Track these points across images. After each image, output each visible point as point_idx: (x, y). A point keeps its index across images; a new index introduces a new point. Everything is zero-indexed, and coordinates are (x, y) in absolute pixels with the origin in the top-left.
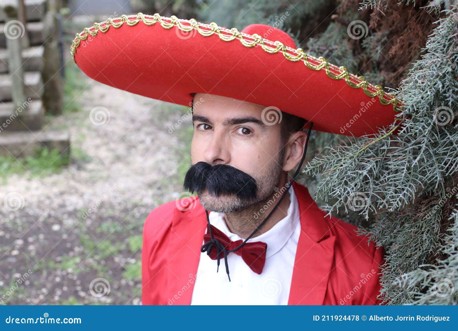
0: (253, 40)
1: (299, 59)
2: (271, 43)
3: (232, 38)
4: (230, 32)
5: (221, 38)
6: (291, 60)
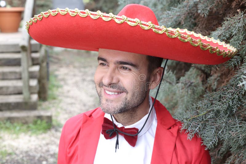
0: (122, 19)
1: (150, 28)
2: (132, 20)
3: (110, 19)
4: (108, 16)
5: (103, 19)
6: (145, 29)
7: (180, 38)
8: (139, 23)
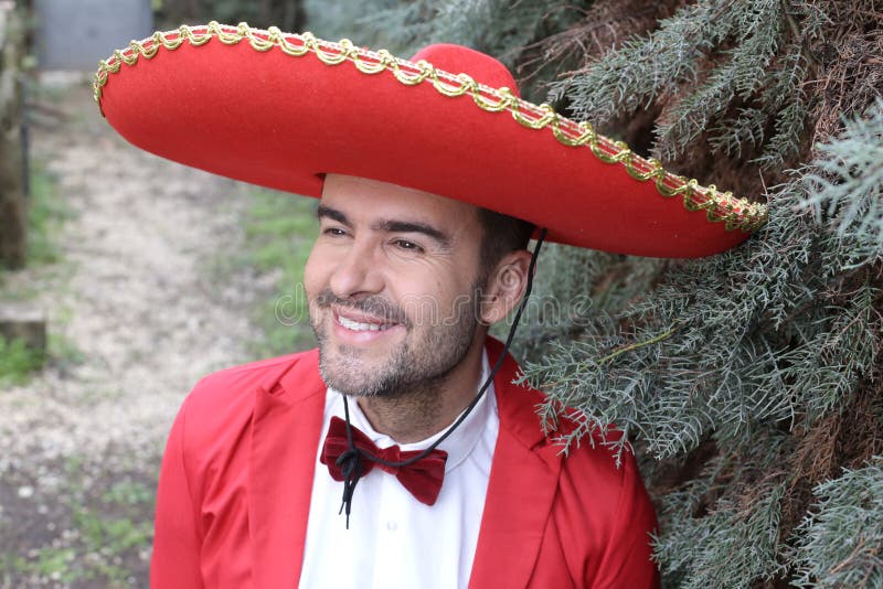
3: (379, 68)
6: (489, 109)
7: (597, 149)
8: (469, 90)
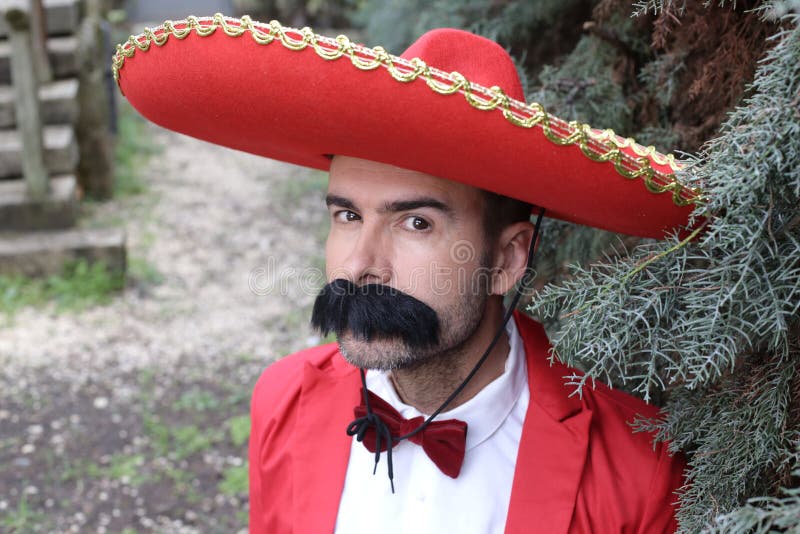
4: (371, 54)
5: (354, 63)
6: (480, 107)
8: (461, 88)
